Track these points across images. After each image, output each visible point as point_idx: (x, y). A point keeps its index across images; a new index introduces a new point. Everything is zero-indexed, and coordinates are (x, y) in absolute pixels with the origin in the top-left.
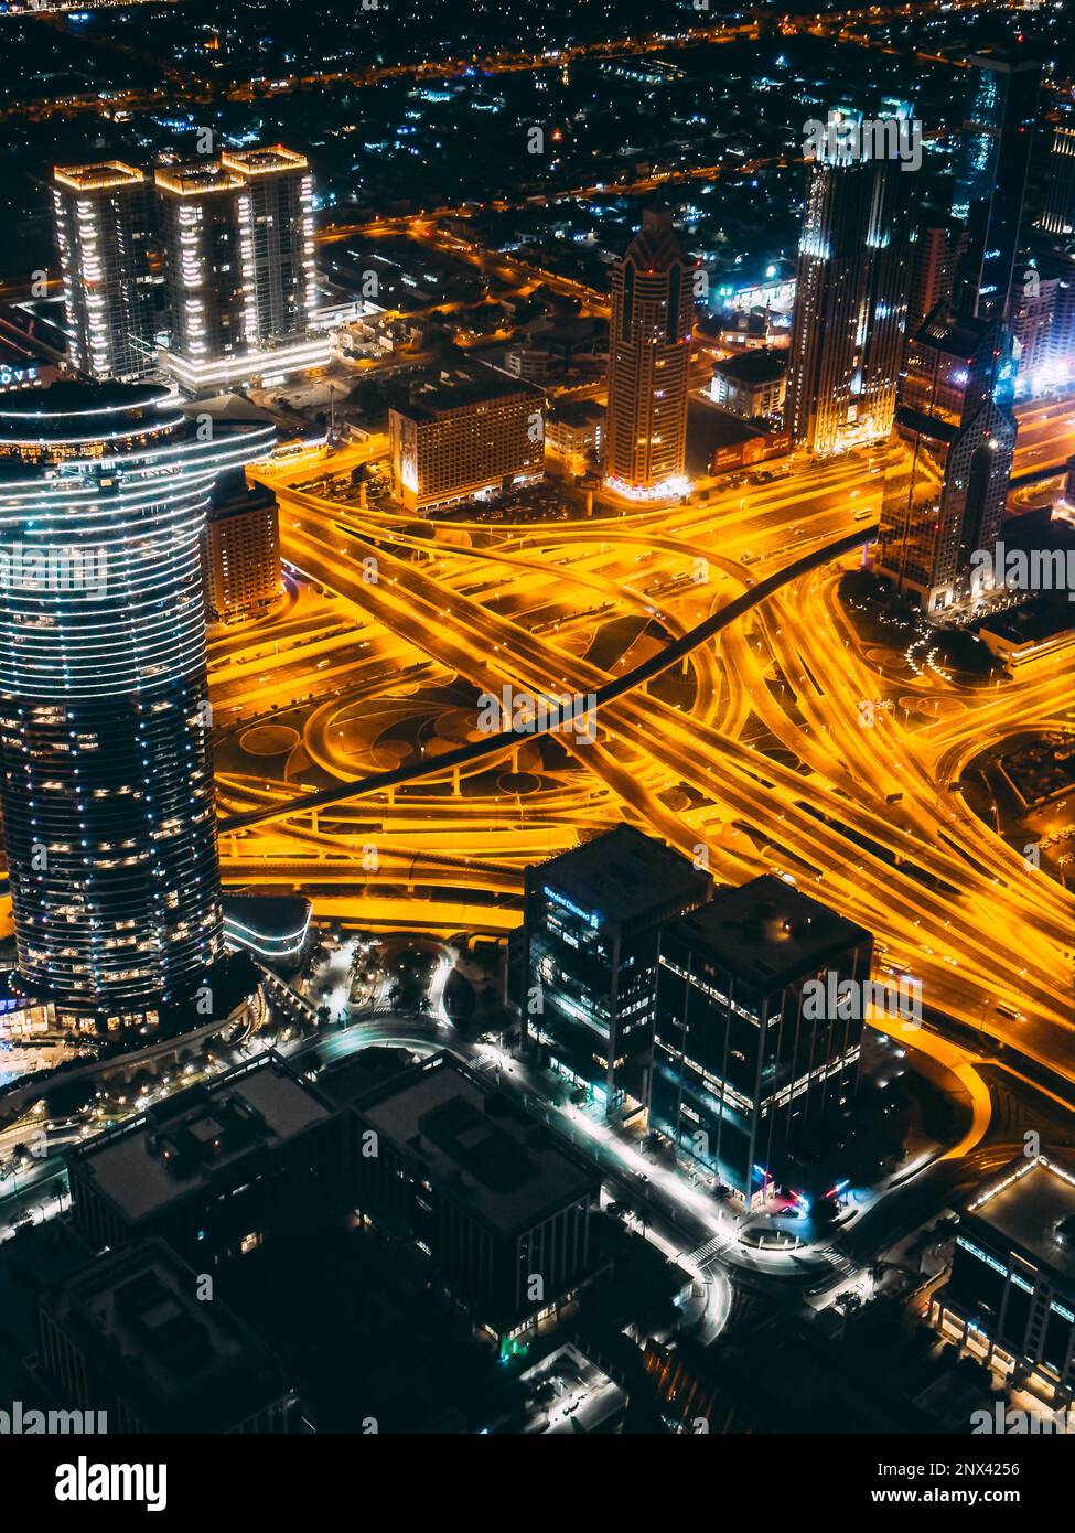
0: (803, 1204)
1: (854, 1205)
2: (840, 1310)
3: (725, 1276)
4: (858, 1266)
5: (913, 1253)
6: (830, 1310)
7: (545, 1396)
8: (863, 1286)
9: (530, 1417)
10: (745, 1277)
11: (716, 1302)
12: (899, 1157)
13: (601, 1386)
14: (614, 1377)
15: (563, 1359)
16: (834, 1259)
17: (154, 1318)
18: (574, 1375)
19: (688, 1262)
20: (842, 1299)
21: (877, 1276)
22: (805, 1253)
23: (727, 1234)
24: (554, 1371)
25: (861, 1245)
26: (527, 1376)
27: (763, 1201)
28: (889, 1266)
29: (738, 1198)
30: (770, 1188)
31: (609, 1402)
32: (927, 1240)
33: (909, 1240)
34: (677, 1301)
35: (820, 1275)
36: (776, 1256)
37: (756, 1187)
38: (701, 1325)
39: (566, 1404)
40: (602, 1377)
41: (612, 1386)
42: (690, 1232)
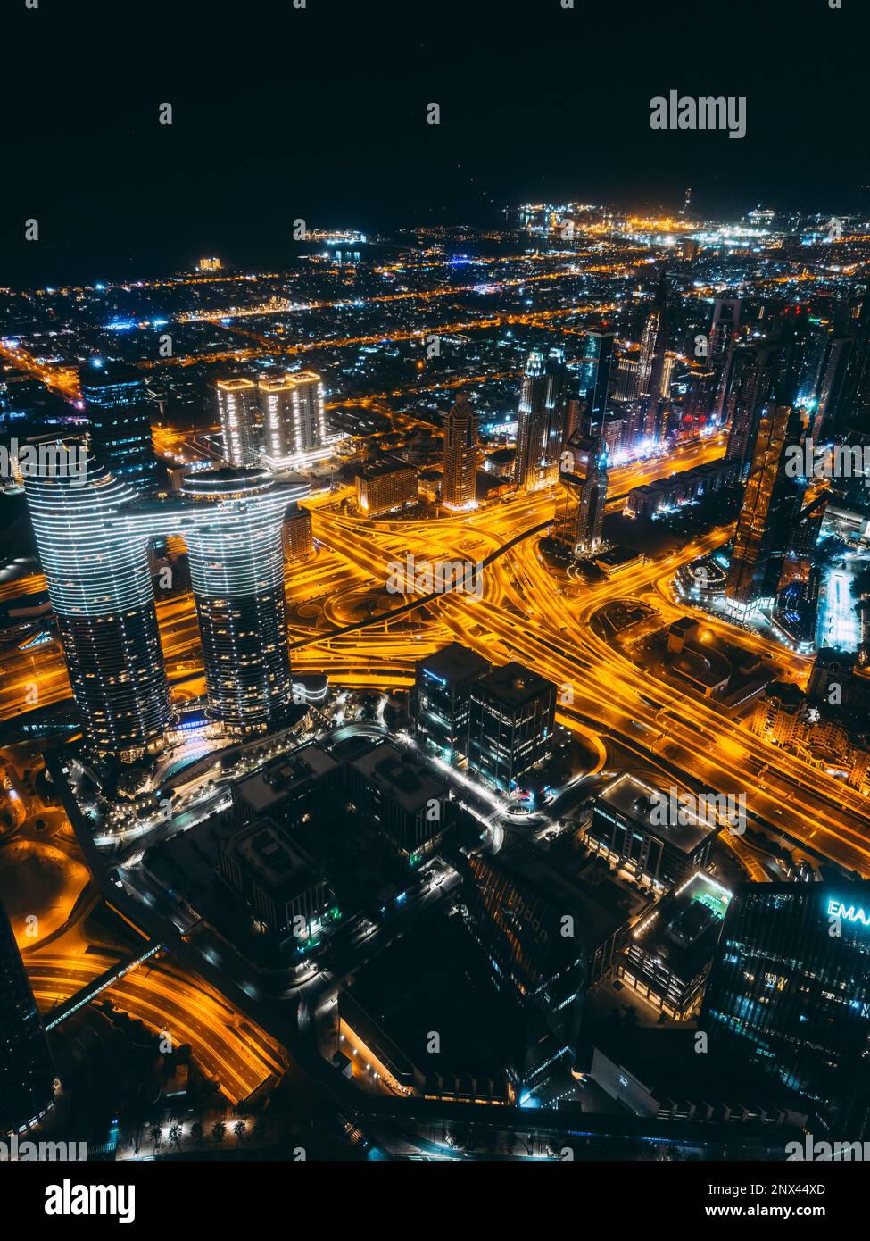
0: (531, 796)
1: (552, 796)
2: (547, 839)
3: (500, 826)
4: (554, 821)
5: (577, 814)
6: (543, 839)
7: (429, 878)
8: (556, 828)
9: (423, 887)
10: (509, 826)
11: (497, 837)
12: (570, 775)
13: (452, 873)
14: (457, 869)
15: (436, 862)
16: (544, 818)
17: (267, 851)
18: (440, 869)
19: (485, 821)
20: (548, 834)
21: (562, 824)
22: (533, 816)
23: (501, 809)
24: (432, 867)
25: (555, 812)
26: (421, 870)
27: (515, 795)
28: (567, 820)
29: (505, 794)
30: (518, 790)
31: (456, 879)
32: (582, 809)
33: (575, 809)
34: (481, 837)
35: (539, 825)
36: (521, 817)
37: (512, 790)
38: (491, 846)
39: (437, 881)
40: (451, 870)
41: (456, 873)
42: (486, 809)
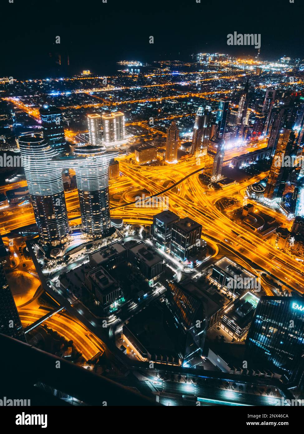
0: (192, 263)
1: (199, 263)
2: (197, 278)
3: (181, 273)
4: (199, 272)
5: (207, 270)
6: (195, 278)
7: (155, 289)
8: (199, 275)
9: (153, 292)
10: (183, 273)
11: (179, 277)
12: (205, 257)
14: (165, 287)
15: (158, 284)
16: (196, 271)
17: (101, 277)
18: (159, 286)
19: (175, 271)
20: (197, 276)
21: (202, 273)
22: (192, 270)
23: (181, 267)
24: (156, 286)
25: (200, 269)
26: (153, 286)
27: (186, 262)
29: (182, 262)
30: (187, 261)
31: (164, 290)
32: (209, 268)
33: (207, 268)
34: (174, 276)
35: (194, 273)
36: (187, 271)
37: (185, 261)
38: (177, 280)
39: (158, 290)
40: (163, 287)
41: (165, 288)
42: (175, 267)
